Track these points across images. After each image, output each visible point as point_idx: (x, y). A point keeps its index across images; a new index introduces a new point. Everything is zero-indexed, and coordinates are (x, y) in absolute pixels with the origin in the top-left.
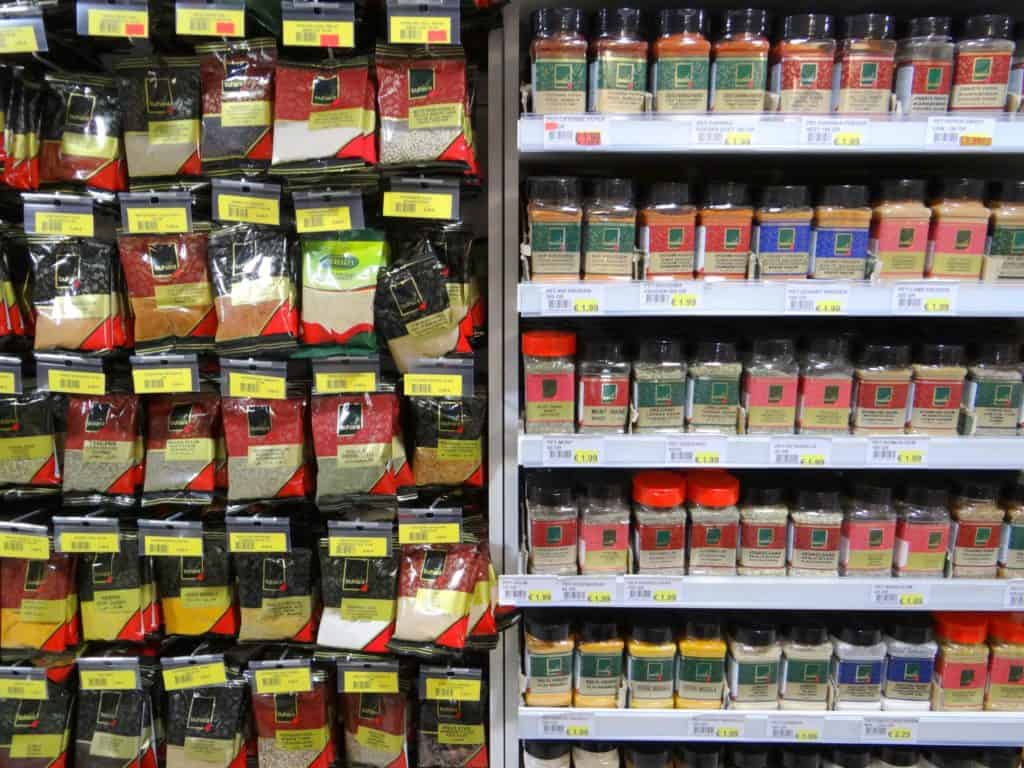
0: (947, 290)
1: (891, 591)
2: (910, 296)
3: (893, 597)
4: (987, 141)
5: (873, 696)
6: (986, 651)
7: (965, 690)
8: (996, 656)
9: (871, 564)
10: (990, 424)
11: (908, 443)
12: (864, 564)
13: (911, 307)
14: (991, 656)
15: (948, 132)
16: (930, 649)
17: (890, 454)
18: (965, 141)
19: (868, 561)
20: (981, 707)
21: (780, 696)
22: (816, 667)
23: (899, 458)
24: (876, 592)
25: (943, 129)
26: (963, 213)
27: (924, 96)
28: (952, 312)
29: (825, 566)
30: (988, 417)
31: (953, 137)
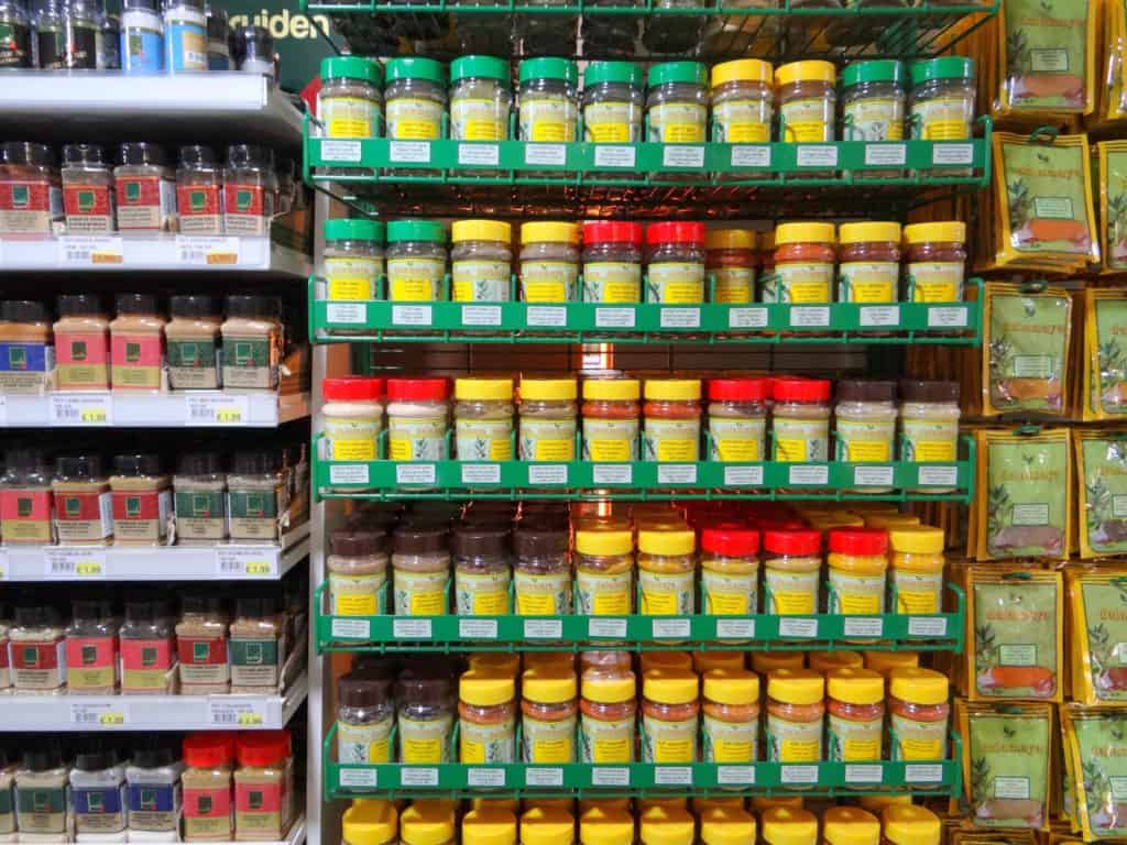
0: (101, 401)
1: (90, 711)
2: (66, 406)
3: (93, 716)
4: (119, 259)
5: (110, 826)
6: (227, 775)
7: (204, 819)
8: (237, 782)
9: (87, 683)
10: (195, 536)
11: (84, 554)
12: (81, 683)
13: (70, 418)
14: (232, 781)
15: (80, 250)
16: (165, 774)
17: (68, 567)
18: (97, 258)
19: (84, 680)
20: (228, 838)
21: (16, 829)
22: (45, 796)
23: (78, 570)
24: (75, 711)
25: (74, 247)
26: (138, 327)
27: (78, 217)
28: (109, 423)
29: (40, 685)
30: (190, 528)
31: (85, 255)
